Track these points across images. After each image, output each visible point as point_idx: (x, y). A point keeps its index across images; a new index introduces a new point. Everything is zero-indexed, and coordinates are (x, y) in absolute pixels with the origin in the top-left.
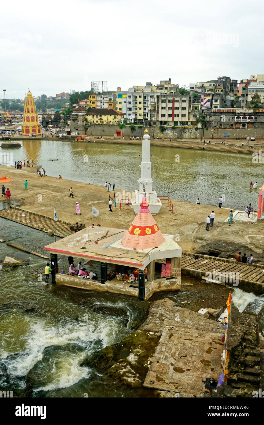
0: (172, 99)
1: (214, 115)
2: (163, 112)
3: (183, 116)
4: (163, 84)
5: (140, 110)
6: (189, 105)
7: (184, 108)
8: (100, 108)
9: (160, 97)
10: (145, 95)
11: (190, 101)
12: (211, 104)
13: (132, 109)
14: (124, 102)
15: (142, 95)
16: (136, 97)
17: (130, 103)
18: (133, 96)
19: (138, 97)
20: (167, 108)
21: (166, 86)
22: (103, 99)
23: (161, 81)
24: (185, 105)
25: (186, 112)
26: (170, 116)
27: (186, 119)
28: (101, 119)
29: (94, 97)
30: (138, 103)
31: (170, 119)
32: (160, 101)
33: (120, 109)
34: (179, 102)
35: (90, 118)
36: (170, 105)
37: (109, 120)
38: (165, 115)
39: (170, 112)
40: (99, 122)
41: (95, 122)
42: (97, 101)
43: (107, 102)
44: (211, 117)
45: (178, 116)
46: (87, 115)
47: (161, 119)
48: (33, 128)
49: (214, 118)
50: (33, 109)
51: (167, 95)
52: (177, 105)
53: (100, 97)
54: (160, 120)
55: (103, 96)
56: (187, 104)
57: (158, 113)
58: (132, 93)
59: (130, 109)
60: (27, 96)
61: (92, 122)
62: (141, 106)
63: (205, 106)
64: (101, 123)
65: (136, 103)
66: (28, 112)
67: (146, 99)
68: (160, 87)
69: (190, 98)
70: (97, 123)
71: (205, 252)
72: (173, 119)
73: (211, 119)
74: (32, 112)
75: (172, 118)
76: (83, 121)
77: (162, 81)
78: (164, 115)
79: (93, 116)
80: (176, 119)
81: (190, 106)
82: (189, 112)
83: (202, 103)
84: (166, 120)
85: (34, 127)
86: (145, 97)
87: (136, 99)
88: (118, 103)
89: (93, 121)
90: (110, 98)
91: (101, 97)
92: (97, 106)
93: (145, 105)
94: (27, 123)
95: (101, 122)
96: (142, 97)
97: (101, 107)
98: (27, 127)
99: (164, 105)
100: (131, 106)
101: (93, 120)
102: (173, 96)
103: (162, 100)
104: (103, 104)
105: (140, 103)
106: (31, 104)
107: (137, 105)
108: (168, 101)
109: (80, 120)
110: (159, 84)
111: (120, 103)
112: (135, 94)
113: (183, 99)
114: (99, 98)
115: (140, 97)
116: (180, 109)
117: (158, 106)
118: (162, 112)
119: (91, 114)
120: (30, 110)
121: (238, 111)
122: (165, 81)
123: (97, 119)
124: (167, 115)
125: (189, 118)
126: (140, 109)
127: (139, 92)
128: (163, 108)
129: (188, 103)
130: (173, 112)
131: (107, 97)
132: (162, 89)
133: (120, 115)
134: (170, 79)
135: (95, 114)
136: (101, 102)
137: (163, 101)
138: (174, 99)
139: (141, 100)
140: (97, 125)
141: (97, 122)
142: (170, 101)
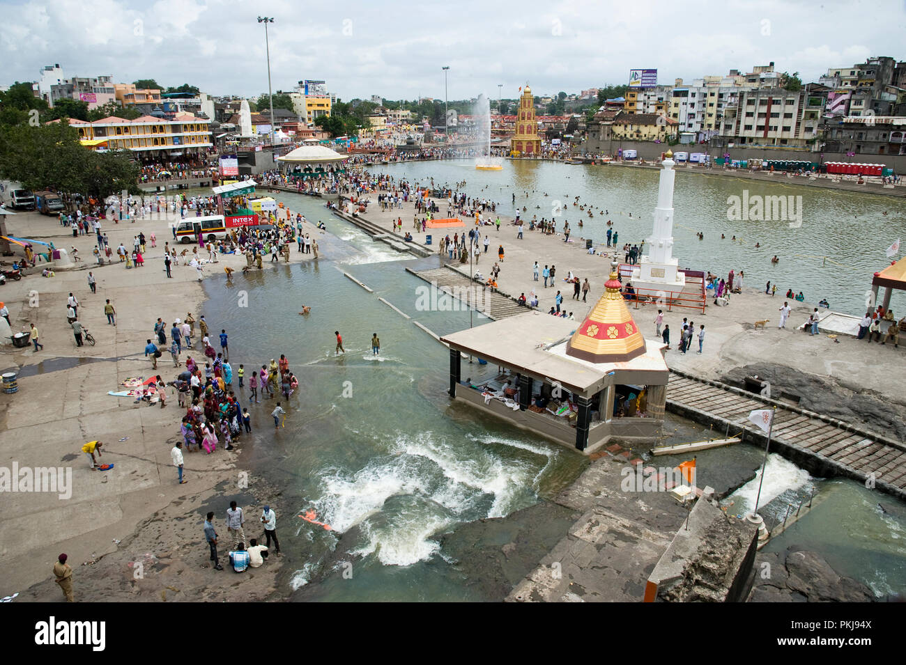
0: (767, 99)
1: (847, 129)
2: (749, 121)
3: (786, 129)
4: (758, 72)
5: (710, 118)
6: (799, 109)
7: (788, 116)
8: (641, 113)
9: (745, 95)
10: (721, 92)
11: (801, 102)
12: (848, 108)
13: (696, 116)
14: (683, 104)
15: (716, 92)
16: (705, 95)
17: (693, 105)
18: (700, 93)
19: (709, 95)
20: (756, 115)
21: (762, 76)
22: (649, 98)
23: (755, 68)
24: (793, 109)
25: (792, 123)
26: (760, 128)
27: (789, 135)
28: (638, 131)
29: (633, 96)
30: (707, 105)
31: (761, 134)
32: (745, 102)
33: (675, 115)
34: (779, 104)
35: (619, 130)
36: (764, 109)
37: (652, 134)
38: (751, 126)
39: (762, 122)
40: (635, 136)
41: (628, 136)
42: (638, 101)
43: (655, 103)
44: (839, 131)
45: (776, 128)
46: (616, 125)
47: (743, 133)
48: (528, 144)
49: (845, 134)
50: (530, 114)
51: (758, 92)
52: (774, 109)
53: (643, 95)
54: (741, 135)
55: (648, 93)
56: (794, 108)
57: (739, 122)
58: (699, 89)
59: (692, 116)
60: (523, 94)
61: (623, 136)
62: (713, 110)
63: (833, 111)
64: (637, 138)
65: (704, 105)
66: (523, 118)
67: (723, 99)
68: (751, 78)
69: (802, 97)
70: (631, 139)
71: (736, 380)
72: (766, 134)
73: (839, 136)
74: (529, 118)
75: (763, 132)
76: (608, 135)
77: (757, 67)
78: (748, 127)
79: (626, 126)
80: (771, 134)
81: (800, 111)
82: (797, 123)
83: (828, 107)
84: (753, 136)
85: (530, 142)
86: (721, 96)
87: (705, 99)
88: (673, 105)
89: (625, 135)
90: (660, 96)
91: (645, 95)
92: (637, 110)
93: (719, 109)
94: (519, 137)
95: (637, 136)
96: (716, 95)
97: (644, 112)
98: (520, 142)
99: (751, 109)
100: (694, 110)
101: (625, 132)
102: (769, 93)
103: (748, 100)
104: (648, 107)
105: (711, 105)
106: (529, 106)
107: (705, 109)
108: (759, 102)
109: (604, 133)
110: (751, 71)
111: (676, 105)
112: (703, 91)
113: (788, 99)
114: (641, 97)
115: (712, 95)
116: (781, 116)
117: (740, 110)
118: (745, 121)
119: (623, 123)
120: (526, 115)
121: (897, 121)
122: (763, 67)
123: (632, 132)
124: (754, 128)
125: (797, 133)
126: (710, 115)
127: (711, 86)
128: (749, 115)
129: (797, 107)
130: (767, 122)
131: (655, 96)
132: (754, 81)
133: (671, 125)
134: (772, 64)
135: (629, 124)
136: (645, 104)
137: (750, 103)
138: (770, 98)
139: (714, 100)
140: (631, 141)
141: (631, 136)
142: (762, 103)
